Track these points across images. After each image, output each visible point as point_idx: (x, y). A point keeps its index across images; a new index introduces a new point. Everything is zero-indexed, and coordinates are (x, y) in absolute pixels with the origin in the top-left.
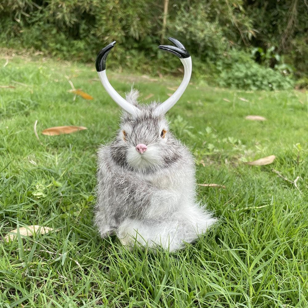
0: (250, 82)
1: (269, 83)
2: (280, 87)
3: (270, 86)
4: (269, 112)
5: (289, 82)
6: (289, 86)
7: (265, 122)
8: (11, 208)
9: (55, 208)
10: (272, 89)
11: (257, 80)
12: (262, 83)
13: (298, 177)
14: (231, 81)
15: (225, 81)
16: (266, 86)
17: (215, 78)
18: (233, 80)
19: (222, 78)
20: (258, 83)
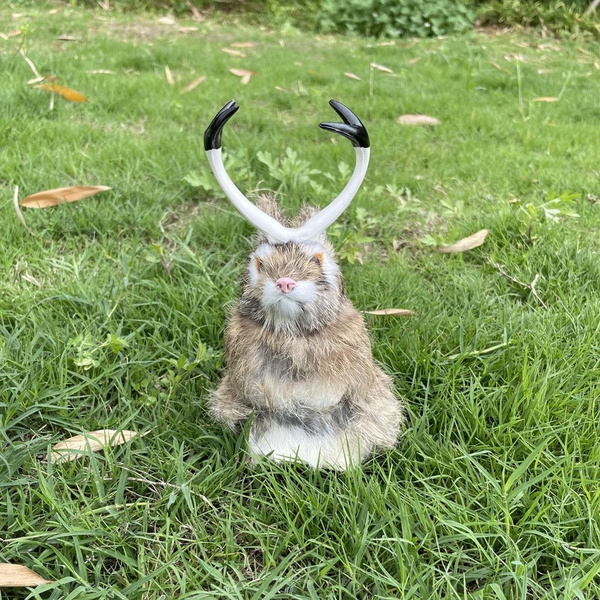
0: (384, 18)
1: (426, 20)
2: (447, 27)
3: (427, 25)
4: (444, 104)
5: (464, 15)
6: (465, 24)
7: (439, 126)
8: (48, 399)
9: (120, 384)
10: (431, 34)
11: (400, 15)
12: (409, 20)
13: (537, 276)
14: (345, 17)
15: (333, 17)
16: (418, 25)
17: (310, 11)
18: (350, 16)
19: (326, 11)
20: (401, 21)
